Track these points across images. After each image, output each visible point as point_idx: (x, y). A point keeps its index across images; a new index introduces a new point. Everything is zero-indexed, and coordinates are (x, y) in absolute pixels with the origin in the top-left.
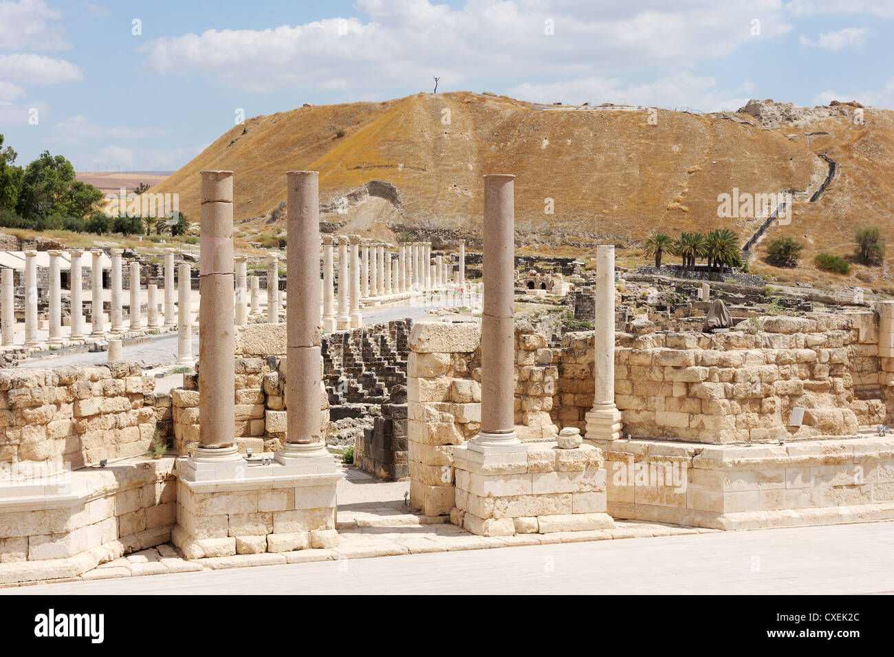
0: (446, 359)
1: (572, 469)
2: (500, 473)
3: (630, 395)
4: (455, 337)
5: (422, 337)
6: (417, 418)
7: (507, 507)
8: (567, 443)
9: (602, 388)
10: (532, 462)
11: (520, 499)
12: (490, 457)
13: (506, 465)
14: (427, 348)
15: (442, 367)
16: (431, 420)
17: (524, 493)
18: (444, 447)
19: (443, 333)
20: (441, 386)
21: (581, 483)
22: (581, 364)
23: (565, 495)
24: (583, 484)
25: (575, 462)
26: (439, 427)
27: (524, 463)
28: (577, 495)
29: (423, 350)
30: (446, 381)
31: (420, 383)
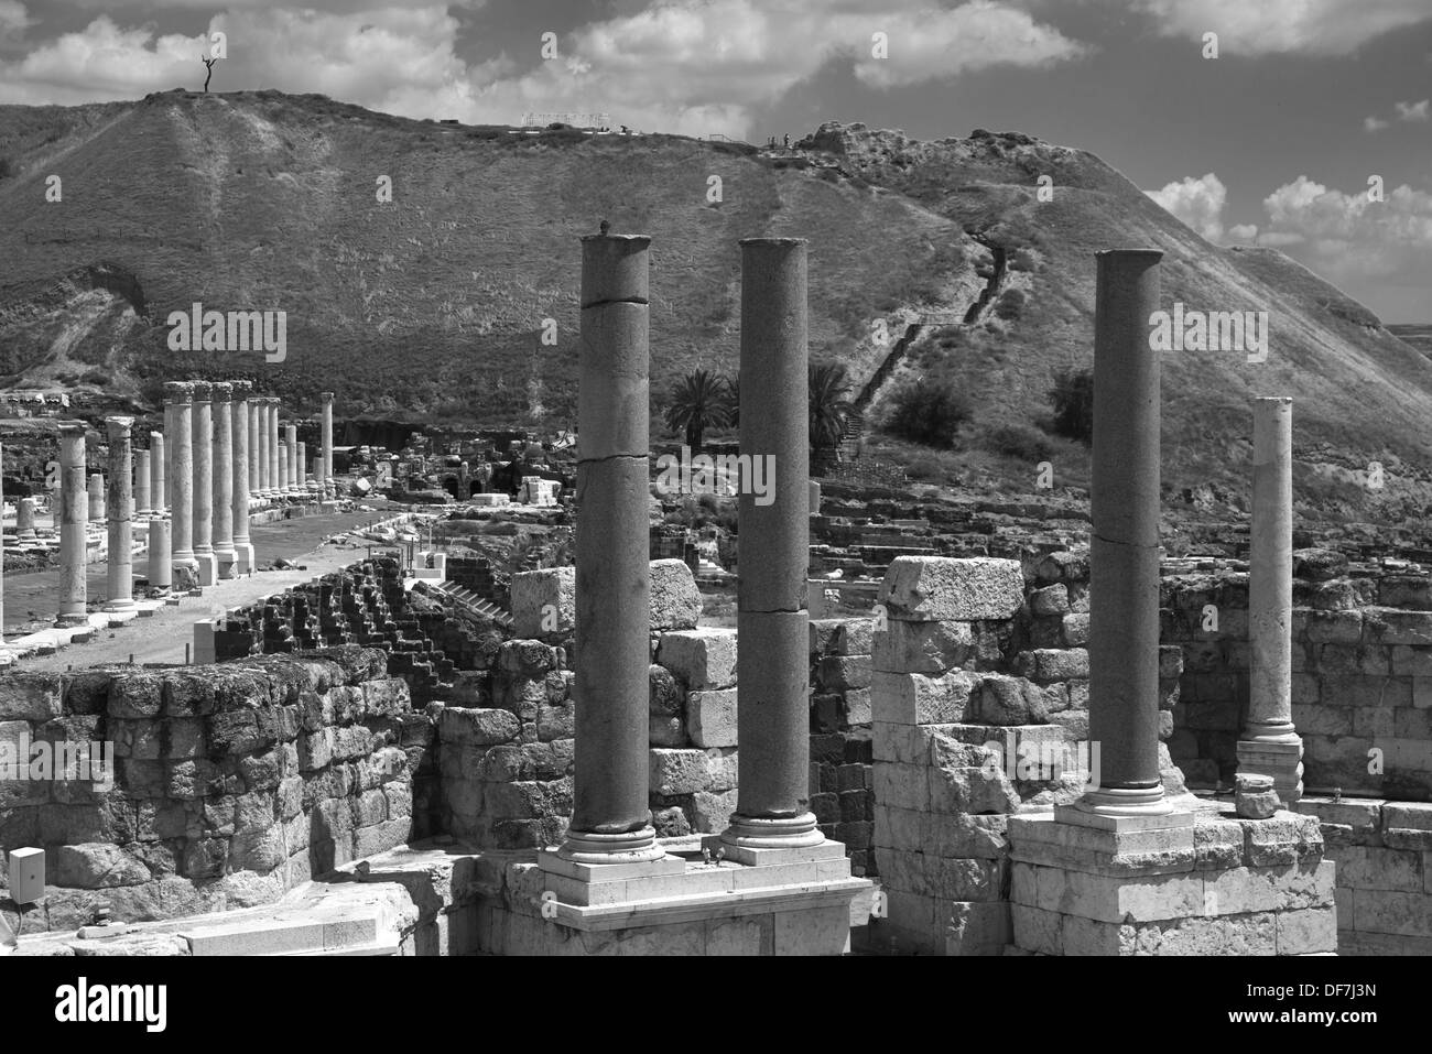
0: (964, 633)
1: (1274, 862)
2: (1148, 872)
3: (1314, 704)
4: (980, 588)
5: (921, 588)
6: (907, 757)
7: (1159, 944)
8: (1259, 808)
9: (1270, 691)
10: (1204, 848)
11: (1183, 925)
12: (1128, 838)
13: (1157, 853)
14: (930, 612)
15: (955, 650)
16: (950, 762)
17: (1190, 913)
18: (983, 818)
19: (958, 580)
20: (957, 688)
21: (1291, 890)
22: (1204, 642)
23: (1262, 916)
24: (1294, 891)
25: (1280, 846)
26: (970, 776)
27: (1188, 850)
28: (1285, 915)
29: (921, 615)
30: (965, 679)
31: (917, 685)
